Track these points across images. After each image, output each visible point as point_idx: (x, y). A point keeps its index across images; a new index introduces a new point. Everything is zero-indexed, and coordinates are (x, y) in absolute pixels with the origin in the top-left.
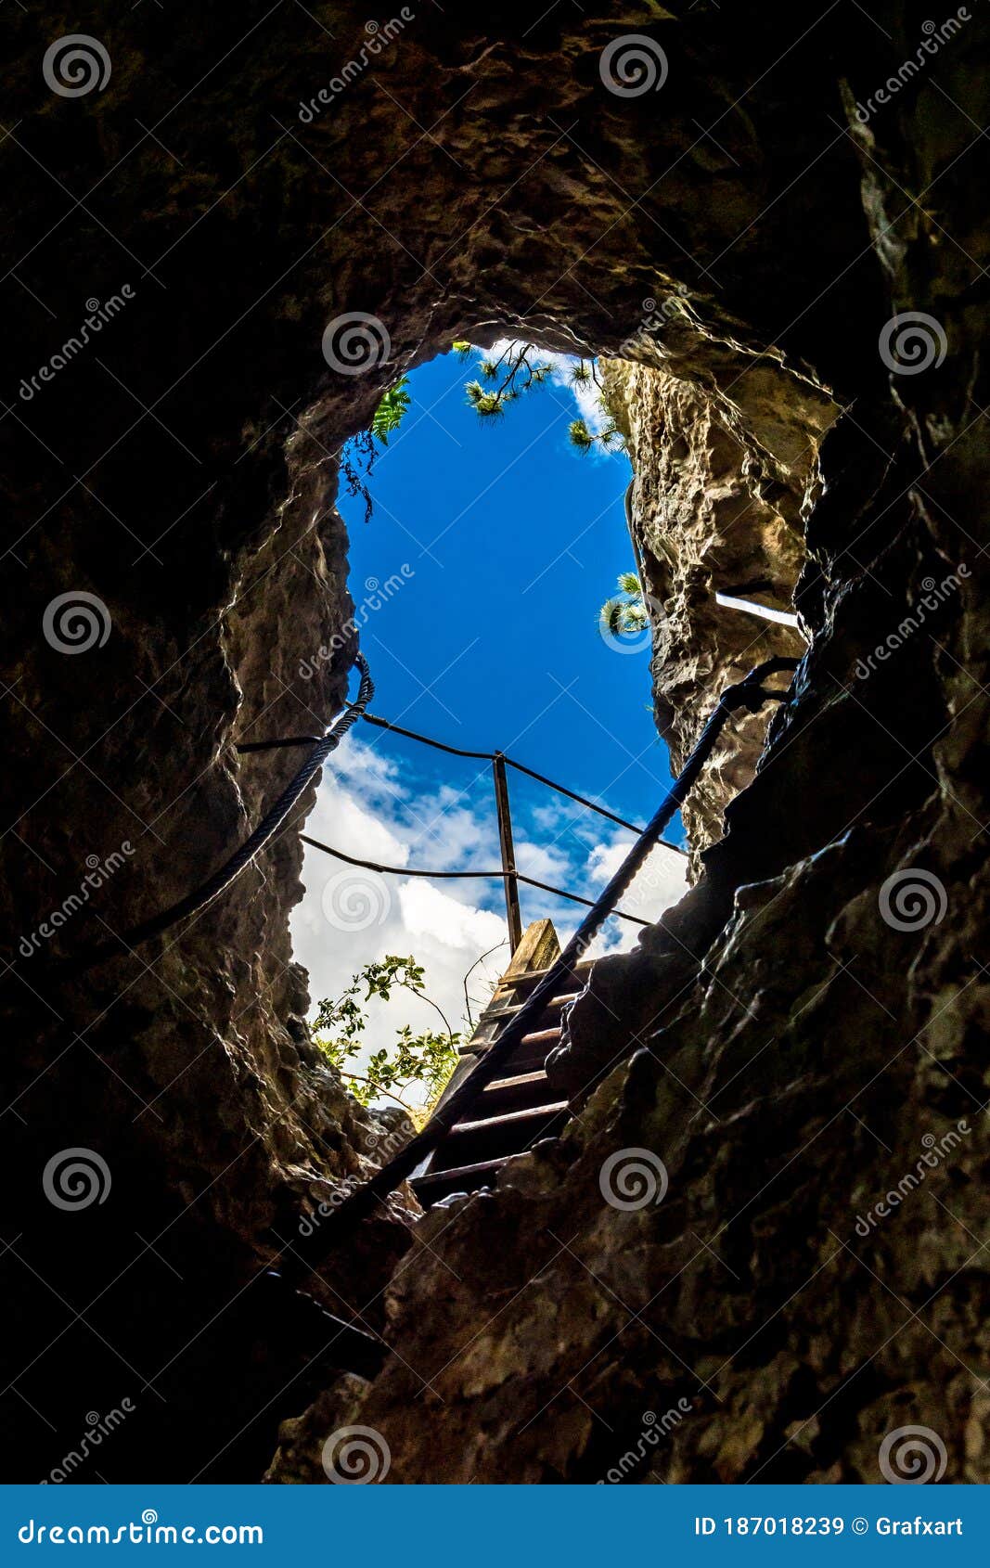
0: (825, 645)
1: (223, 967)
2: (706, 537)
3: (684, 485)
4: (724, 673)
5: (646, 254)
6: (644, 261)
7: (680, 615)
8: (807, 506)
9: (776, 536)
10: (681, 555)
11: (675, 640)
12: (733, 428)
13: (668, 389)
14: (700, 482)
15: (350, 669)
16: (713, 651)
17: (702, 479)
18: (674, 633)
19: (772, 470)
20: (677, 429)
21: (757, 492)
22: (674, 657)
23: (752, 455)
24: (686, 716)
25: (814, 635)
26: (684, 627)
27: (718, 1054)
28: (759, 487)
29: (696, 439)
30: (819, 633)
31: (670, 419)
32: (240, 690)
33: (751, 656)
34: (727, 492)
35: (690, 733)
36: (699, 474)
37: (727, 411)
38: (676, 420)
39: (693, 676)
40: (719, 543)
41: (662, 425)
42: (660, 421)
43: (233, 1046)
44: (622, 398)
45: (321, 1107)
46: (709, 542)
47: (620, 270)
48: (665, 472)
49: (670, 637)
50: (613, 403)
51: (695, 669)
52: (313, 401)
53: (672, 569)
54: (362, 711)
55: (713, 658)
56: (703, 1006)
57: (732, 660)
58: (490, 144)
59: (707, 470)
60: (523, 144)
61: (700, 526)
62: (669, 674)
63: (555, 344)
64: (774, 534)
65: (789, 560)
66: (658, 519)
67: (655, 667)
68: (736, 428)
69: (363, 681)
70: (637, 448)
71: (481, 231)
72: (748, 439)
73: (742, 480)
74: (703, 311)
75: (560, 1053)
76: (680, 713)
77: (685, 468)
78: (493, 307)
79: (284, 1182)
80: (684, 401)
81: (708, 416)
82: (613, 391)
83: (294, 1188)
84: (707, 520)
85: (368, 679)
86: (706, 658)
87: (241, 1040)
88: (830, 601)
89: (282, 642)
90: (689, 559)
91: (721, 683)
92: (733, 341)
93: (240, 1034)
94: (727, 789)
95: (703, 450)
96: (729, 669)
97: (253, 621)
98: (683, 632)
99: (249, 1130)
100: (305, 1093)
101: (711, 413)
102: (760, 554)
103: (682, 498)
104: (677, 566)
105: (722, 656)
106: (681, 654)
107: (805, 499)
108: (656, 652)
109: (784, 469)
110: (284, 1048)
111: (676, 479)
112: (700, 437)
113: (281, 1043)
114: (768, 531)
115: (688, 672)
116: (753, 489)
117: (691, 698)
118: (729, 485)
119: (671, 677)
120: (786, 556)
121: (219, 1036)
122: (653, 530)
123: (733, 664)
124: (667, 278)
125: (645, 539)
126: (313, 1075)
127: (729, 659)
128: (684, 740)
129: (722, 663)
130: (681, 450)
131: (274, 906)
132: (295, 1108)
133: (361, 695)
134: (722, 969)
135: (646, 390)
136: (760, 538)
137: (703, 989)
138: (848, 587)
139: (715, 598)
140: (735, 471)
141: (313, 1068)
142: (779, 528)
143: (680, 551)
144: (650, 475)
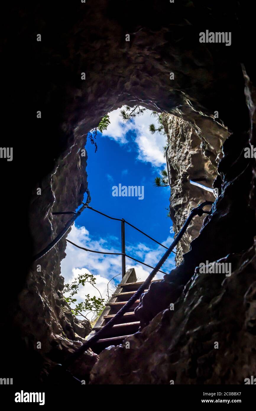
0: (221, 199)
1: (43, 276)
2: (188, 164)
3: (183, 149)
4: (190, 203)
5: (179, 87)
6: (178, 88)
7: (179, 185)
8: (218, 159)
9: (208, 166)
10: (181, 169)
11: (177, 192)
12: (199, 135)
13: (181, 122)
14: (188, 149)
15: (85, 193)
16: (188, 196)
17: (189, 148)
18: (177, 190)
19: (209, 147)
20: (182, 133)
21: (204, 153)
22: (176, 197)
23: (203, 143)
24: (179, 214)
25: (218, 196)
26: (180, 189)
27: (189, 313)
28: (205, 152)
29: (188, 137)
30: (220, 196)
31: (181, 131)
32: (55, 197)
33: (198, 199)
34: (195, 152)
35: (179, 219)
36: (188, 146)
37: (197, 130)
38: (182, 131)
39: (181, 203)
40: (192, 166)
41: (178, 132)
42: (178, 131)
43: (44, 299)
44: (167, 122)
45: (66, 318)
46: (189, 166)
47: (171, 90)
48: (178, 145)
49: (176, 191)
50: (164, 123)
51: (182, 201)
52: (83, 119)
53: (178, 172)
54: (87, 205)
55: (188, 198)
56: (185, 299)
57: (193, 199)
58: (139, 53)
59: (190, 146)
60: (148, 54)
61: (187, 161)
62: (175, 202)
63: (151, 108)
64: (207, 165)
65: (211, 173)
66: (175, 158)
67: (171, 199)
68: (200, 135)
69: (88, 197)
70: (171, 137)
71: (134, 76)
72: (202, 138)
73: (200, 149)
74: (193, 103)
75: (139, 308)
76: (177, 213)
77: (184, 145)
78: (135, 97)
79: (54, 339)
80: (185, 126)
81: (191, 131)
82: (164, 120)
83: (57, 341)
84: (189, 160)
85: (90, 196)
86: (186, 198)
87: (46, 297)
88: (223, 187)
89: (67, 184)
90: (183, 170)
91: (189, 206)
92: (201, 112)
93: (46, 295)
94: (188, 236)
95: (190, 140)
96: (192, 202)
97: (59, 177)
98: (180, 190)
99: (46, 324)
100: (62, 314)
101: (192, 130)
102: (203, 170)
103: (182, 153)
104: (180, 171)
105: (190, 198)
106: (179, 196)
107: (217, 157)
108: (171, 195)
109: (212, 148)
110: (57, 300)
111: (181, 147)
112: (189, 136)
113: (56, 299)
114: (206, 164)
115: (180, 202)
116: (203, 152)
117: (180, 209)
118: (196, 150)
119: (175, 203)
120: (210, 172)
121: (40, 296)
122: (173, 161)
123: (193, 200)
124: (184, 94)
125: (171, 163)
126: (64, 309)
127: (192, 199)
128: (177, 220)
129: (190, 200)
130: (183, 139)
131: (58, 259)
132: (58, 318)
133: (87, 200)
134: (191, 289)
135: (175, 122)
136: (204, 166)
137: (185, 294)
138: (229, 184)
139: (190, 182)
140: (198, 147)
141: (64, 306)
142: (209, 164)
143: (181, 167)
144: (174, 146)
